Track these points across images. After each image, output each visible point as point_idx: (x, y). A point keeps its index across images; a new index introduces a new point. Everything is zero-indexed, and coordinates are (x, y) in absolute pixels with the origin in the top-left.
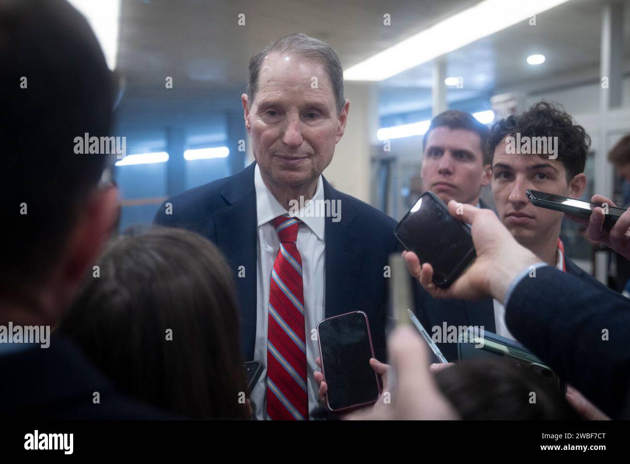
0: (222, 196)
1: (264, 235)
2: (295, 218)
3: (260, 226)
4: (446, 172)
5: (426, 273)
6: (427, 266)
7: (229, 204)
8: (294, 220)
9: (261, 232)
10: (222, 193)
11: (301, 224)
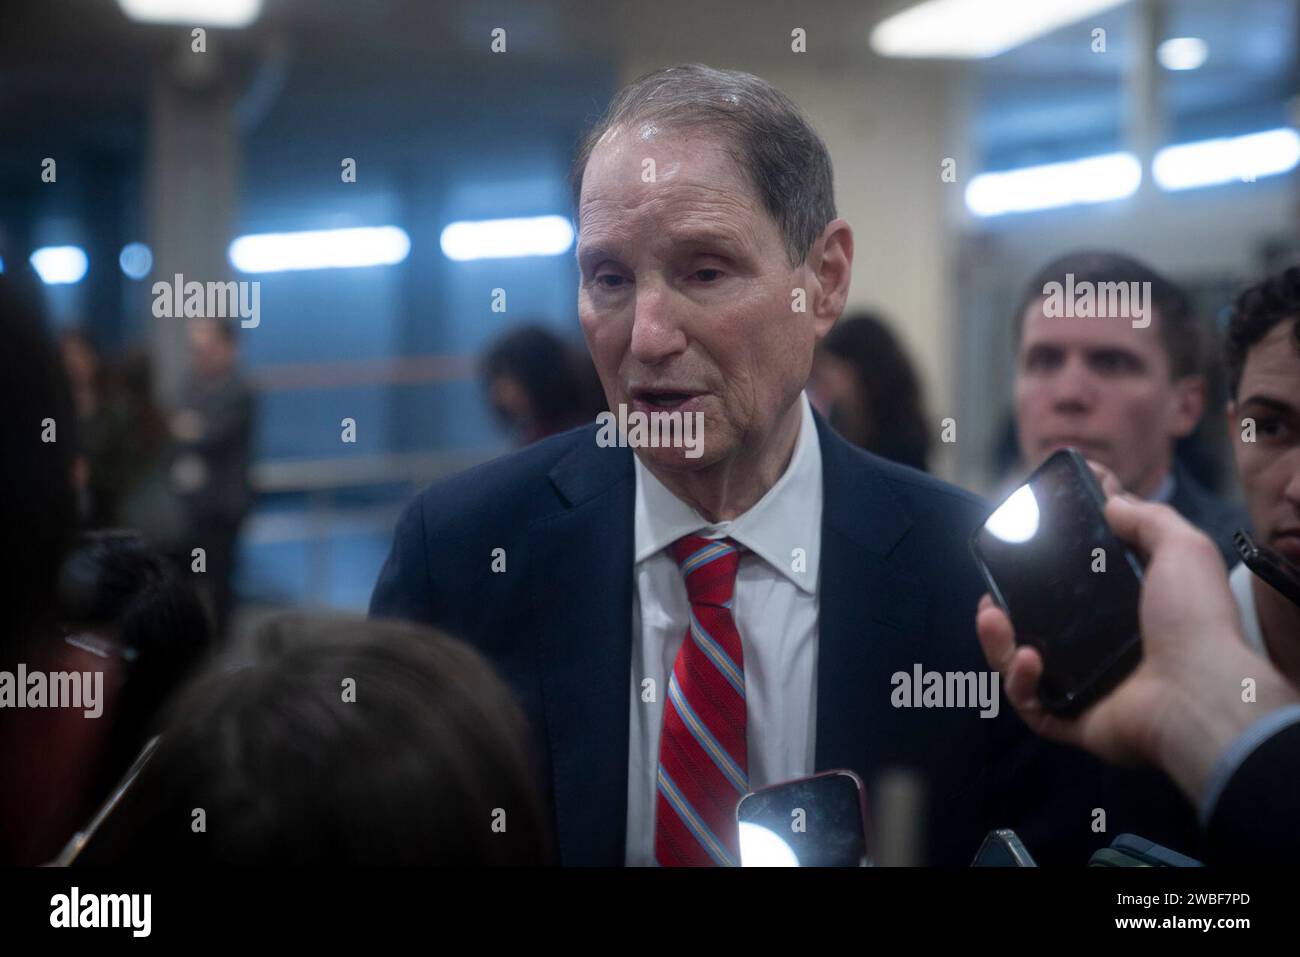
0: (552, 484)
1: (654, 586)
2: (728, 540)
3: (641, 563)
4: (1074, 408)
5: (1024, 672)
6: (1027, 654)
7: (567, 505)
8: (724, 545)
9: (643, 579)
10: (553, 473)
11: (742, 557)
